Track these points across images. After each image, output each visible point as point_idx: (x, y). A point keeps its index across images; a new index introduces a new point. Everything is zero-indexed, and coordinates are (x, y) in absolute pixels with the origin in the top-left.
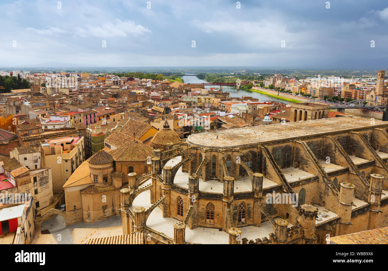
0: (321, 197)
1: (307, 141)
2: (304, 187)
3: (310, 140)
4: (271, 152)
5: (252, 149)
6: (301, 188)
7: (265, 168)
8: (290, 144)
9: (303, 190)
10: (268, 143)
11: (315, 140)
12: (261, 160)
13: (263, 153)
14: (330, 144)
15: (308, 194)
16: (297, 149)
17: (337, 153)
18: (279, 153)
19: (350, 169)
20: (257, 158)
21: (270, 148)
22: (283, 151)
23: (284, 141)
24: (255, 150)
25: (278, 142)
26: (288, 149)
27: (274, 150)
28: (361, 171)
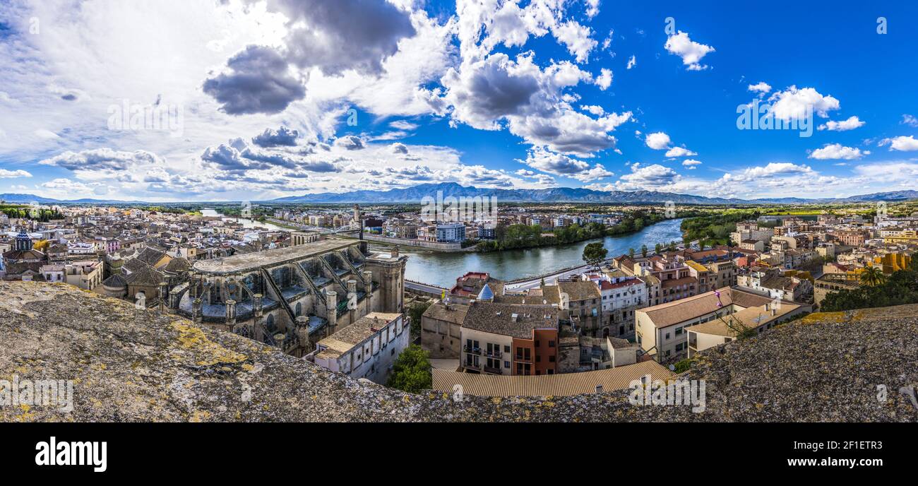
0: (314, 307)
1: (301, 261)
2: (299, 301)
3: (304, 260)
4: (271, 273)
5: (253, 272)
6: (297, 302)
7: (266, 289)
8: (288, 265)
9: (299, 303)
10: (268, 266)
11: (307, 260)
12: (262, 283)
13: (263, 274)
14: (319, 261)
15: (303, 306)
16: (294, 269)
17: (325, 268)
18: (279, 274)
19: (335, 280)
20: (258, 280)
21: (270, 270)
22: (281, 272)
23: (282, 263)
24: (256, 272)
25: (277, 264)
26: (286, 270)
27: (273, 271)
28: (342, 280)
